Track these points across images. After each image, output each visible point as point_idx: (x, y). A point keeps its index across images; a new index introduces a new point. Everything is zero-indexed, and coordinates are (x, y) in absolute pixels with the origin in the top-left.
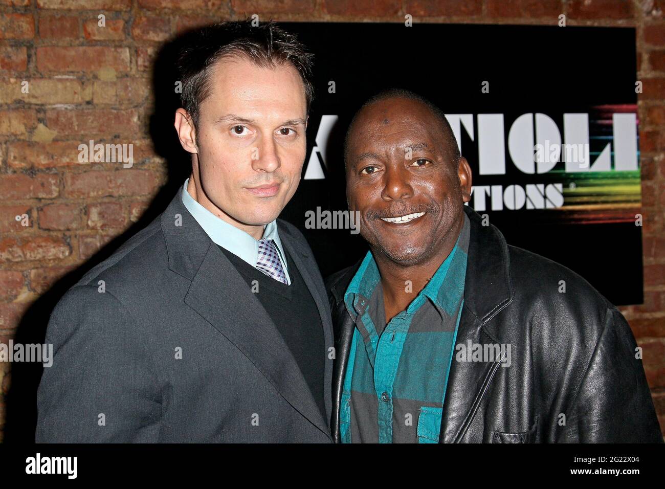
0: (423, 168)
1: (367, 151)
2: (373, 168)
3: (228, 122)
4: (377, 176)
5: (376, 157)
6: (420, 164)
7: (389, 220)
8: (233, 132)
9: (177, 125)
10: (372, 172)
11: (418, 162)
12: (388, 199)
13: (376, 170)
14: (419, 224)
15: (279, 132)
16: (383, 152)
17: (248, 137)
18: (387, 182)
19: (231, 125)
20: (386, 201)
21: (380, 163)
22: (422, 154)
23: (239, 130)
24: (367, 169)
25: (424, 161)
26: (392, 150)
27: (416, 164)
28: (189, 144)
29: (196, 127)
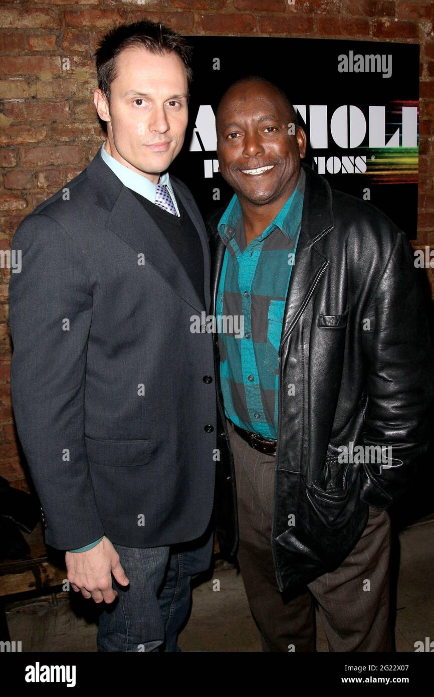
0: (271, 133)
1: (232, 121)
2: (236, 134)
3: (131, 96)
4: (239, 140)
5: (239, 126)
6: (269, 131)
7: (247, 172)
8: (135, 103)
9: (95, 102)
10: (236, 136)
11: (268, 129)
12: (247, 156)
13: (238, 135)
14: (269, 175)
15: (168, 104)
16: (243, 121)
17: (146, 108)
18: (246, 144)
19: (134, 98)
20: (245, 158)
21: (241, 131)
22: (269, 123)
23: (139, 102)
24: (232, 135)
25: (272, 129)
26: (249, 121)
27: (266, 131)
28: (104, 115)
29: (109, 101)
